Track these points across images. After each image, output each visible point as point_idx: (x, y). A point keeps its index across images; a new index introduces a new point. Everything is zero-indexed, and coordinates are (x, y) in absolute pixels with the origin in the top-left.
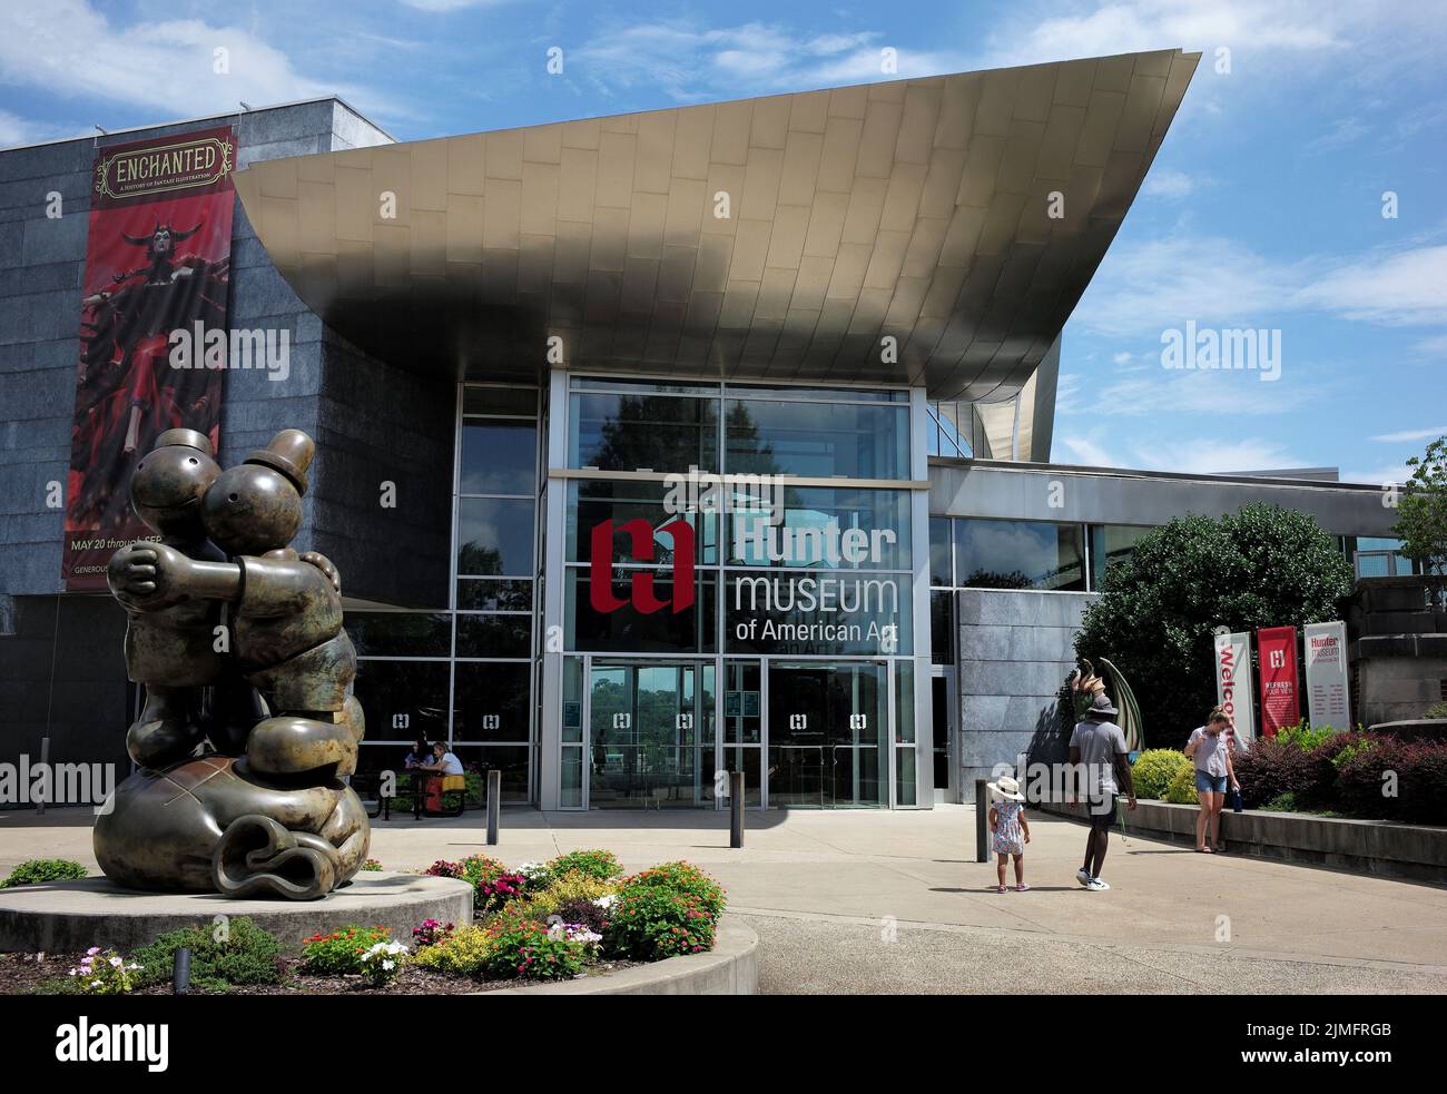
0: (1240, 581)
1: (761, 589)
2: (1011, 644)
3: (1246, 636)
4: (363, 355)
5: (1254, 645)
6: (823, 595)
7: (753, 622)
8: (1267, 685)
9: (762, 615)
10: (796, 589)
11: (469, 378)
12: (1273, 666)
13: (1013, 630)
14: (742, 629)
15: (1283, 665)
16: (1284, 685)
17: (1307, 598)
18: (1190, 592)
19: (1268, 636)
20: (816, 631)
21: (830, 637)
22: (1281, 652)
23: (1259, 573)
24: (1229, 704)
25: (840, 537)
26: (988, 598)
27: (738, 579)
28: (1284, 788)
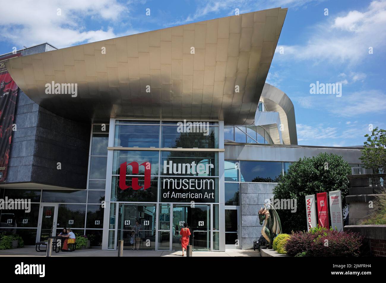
0: (315, 178)
1: (171, 183)
2: (258, 199)
3: (313, 196)
4: (55, 115)
5: (316, 199)
6: (190, 184)
7: (168, 192)
8: (320, 212)
9: (171, 190)
10: (182, 182)
11: (95, 122)
12: (321, 206)
13: (258, 195)
14: (165, 195)
15: (324, 205)
16: (324, 212)
17: (337, 183)
18: (298, 182)
19: (320, 196)
20: (188, 195)
21: (192, 197)
22: (323, 201)
23: (321, 175)
24: (310, 219)
25: (196, 166)
26: (250, 185)
27: (164, 179)
28: (305, 250)
